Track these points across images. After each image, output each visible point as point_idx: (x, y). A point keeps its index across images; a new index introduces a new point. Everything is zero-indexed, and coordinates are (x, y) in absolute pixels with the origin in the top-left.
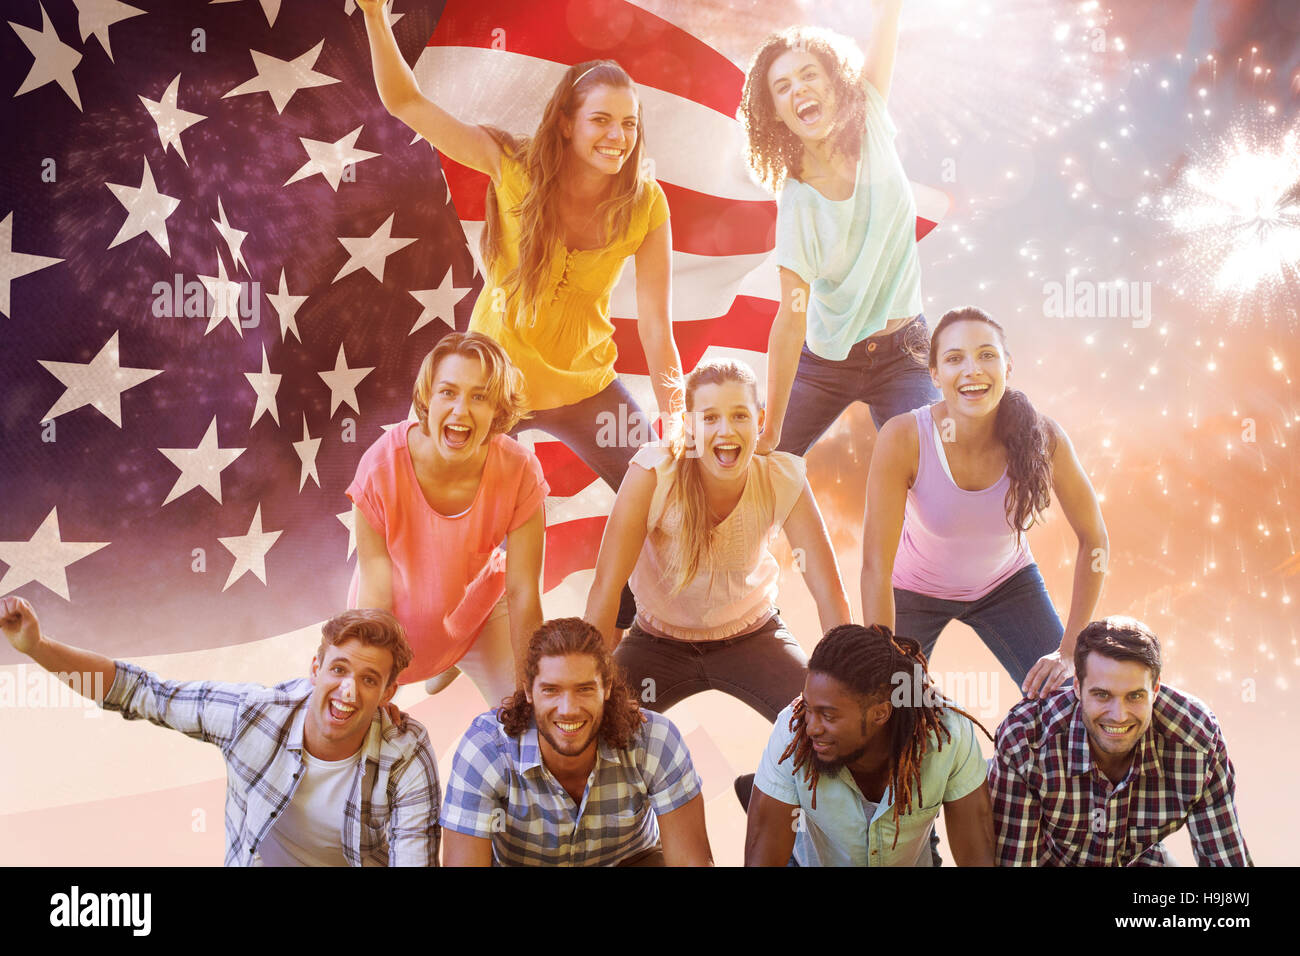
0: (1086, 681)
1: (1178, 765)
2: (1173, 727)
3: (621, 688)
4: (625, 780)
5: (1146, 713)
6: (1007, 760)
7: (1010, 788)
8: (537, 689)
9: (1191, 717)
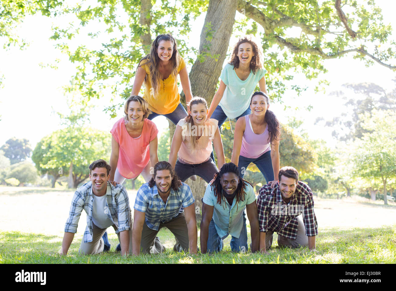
0: (281, 181)
1: (301, 199)
2: (300, 191)
3: (176, 177)
4: (177, 199)
5: (294, 189)
6: (262, 197)
7: (262, 203)
8: (156, 178)
9: (304, 188)
